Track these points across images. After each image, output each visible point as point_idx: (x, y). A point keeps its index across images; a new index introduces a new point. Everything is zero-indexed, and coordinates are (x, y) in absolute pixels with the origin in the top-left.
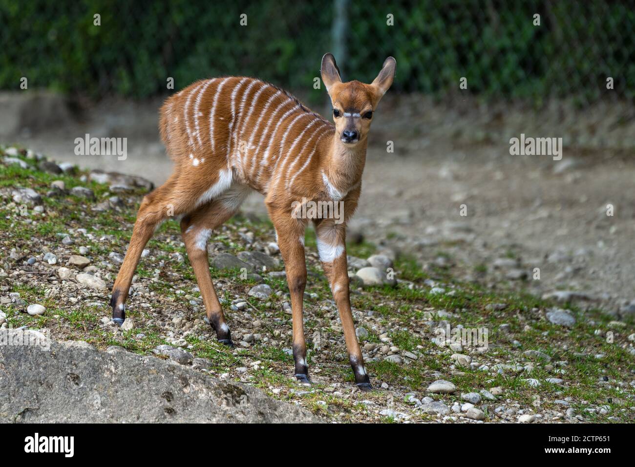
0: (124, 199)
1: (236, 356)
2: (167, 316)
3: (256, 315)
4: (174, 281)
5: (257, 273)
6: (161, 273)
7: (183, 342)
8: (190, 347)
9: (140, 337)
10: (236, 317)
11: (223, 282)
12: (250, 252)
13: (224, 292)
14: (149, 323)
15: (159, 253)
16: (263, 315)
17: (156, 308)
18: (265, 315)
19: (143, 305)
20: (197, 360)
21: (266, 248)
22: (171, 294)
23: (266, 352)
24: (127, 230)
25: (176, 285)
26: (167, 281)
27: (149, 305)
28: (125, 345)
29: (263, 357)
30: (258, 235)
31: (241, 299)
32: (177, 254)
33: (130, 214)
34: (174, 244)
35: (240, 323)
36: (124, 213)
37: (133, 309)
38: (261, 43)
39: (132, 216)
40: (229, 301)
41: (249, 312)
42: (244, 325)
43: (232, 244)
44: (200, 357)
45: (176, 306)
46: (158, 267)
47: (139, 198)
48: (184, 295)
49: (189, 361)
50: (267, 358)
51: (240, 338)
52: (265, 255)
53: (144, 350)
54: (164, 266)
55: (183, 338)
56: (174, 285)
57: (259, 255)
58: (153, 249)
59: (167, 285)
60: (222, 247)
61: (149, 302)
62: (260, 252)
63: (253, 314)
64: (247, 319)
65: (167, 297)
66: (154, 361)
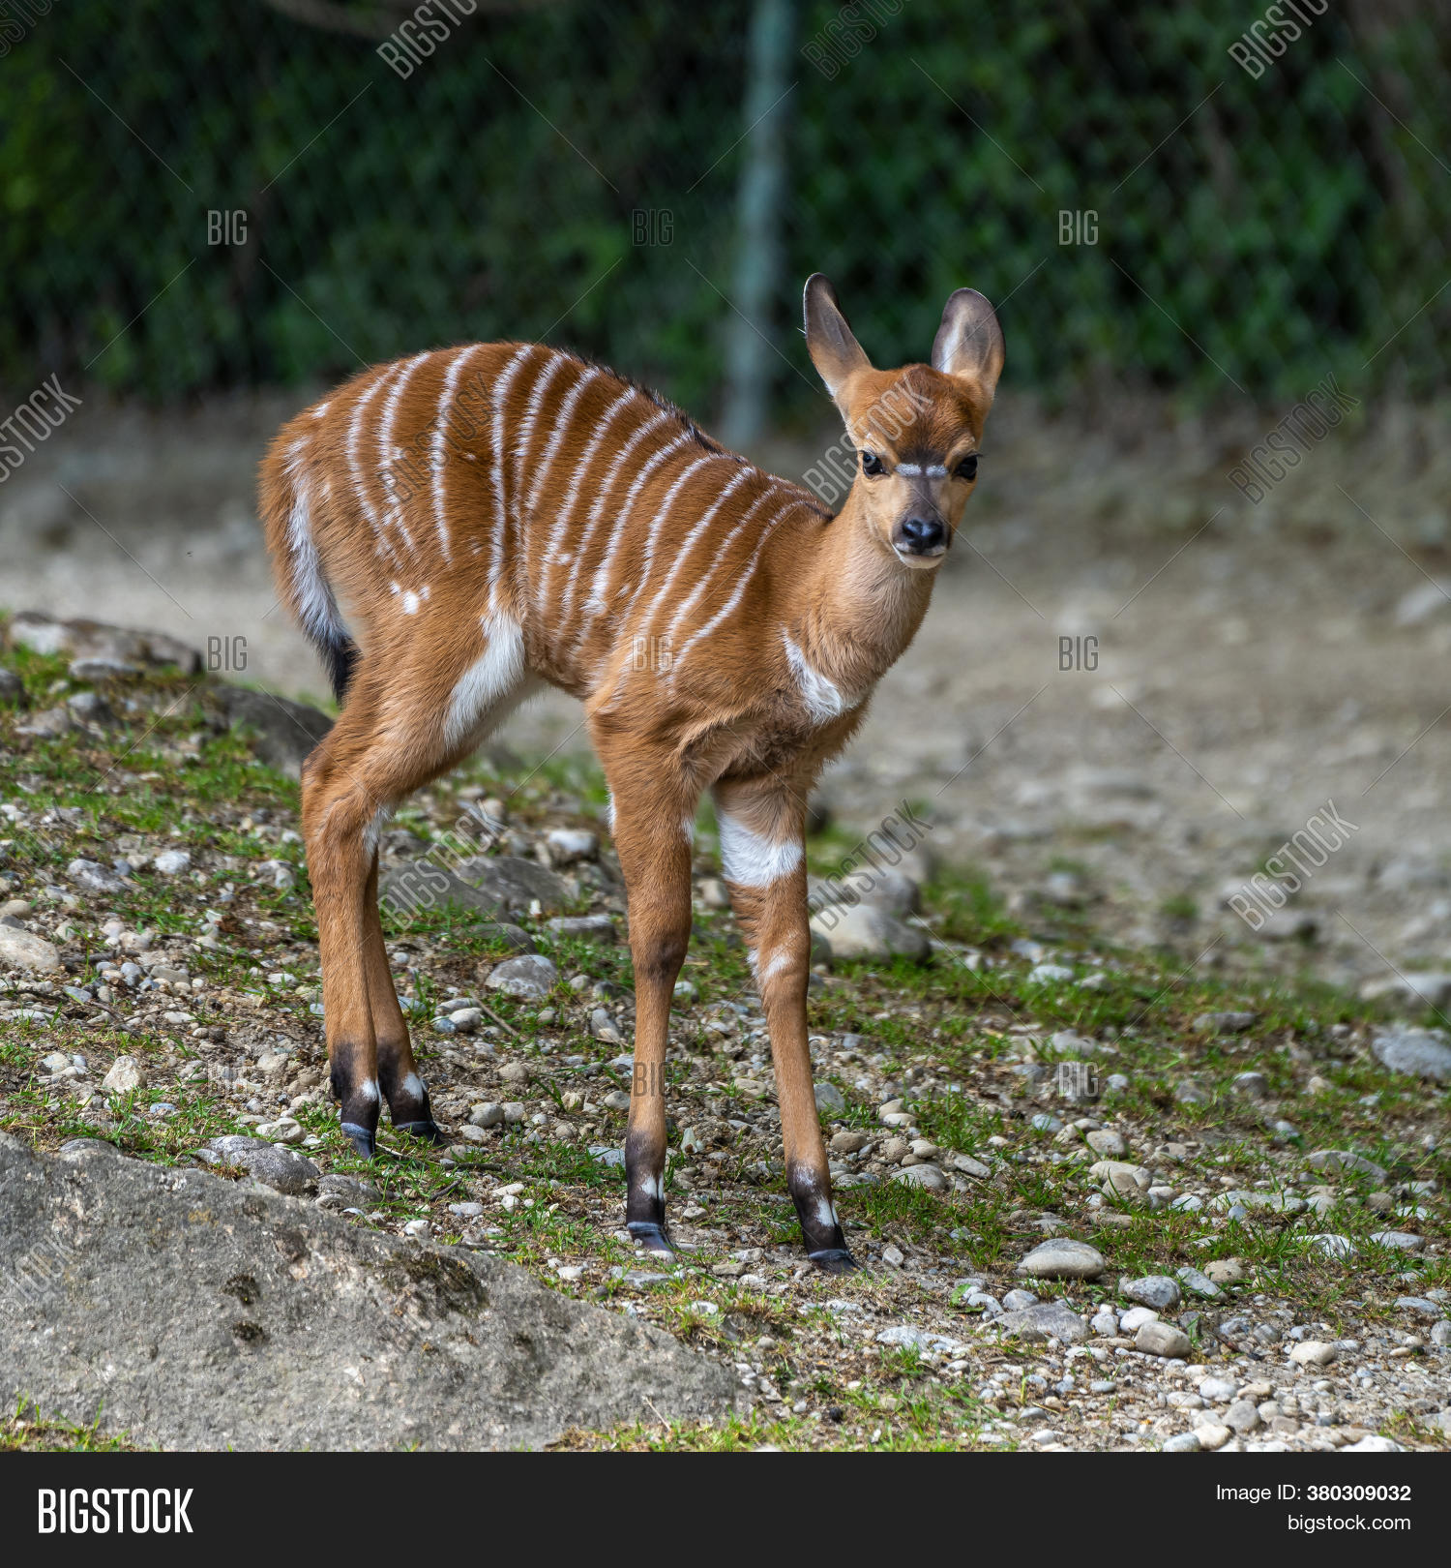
0: (114, 701)
1: (449, 1168)
2: (242, 1050)
3: (509, 1046)
4: (263, 945)
5: (514, 920)
6: (225, 920)
7: (290, 1126)
8: (312, 1141)
9: (161, 1113)
10: (449, 1053)
11: (411, 949)
12: (492, 859)
13: (414, 979)
14: (188, 1070)
15: (218, 860)
16: (530, 1045)
17: (209, 1025)
18: (537, 1047)
19: (169, 1016)
20: (331, 1181)
21: (540, 847)
22: (254, 985)
23: (539, 1156)
24: (120, 794)
25: (270, 957)
26: (243, 944)
27: (186, 1017)
28: (114, 1136)
29: (529, 1173)
30: (517, 808)
31: (466, 1000)
32: (273, 863)
33: (130, 745)
34: (265, 835)
35: (462, 1069)
36: (112, 741)
37: (139, 1028)
38: (525, 234)
39: (138, 750)
40: (429, 1005)
41: (488, 1038)
42: (474, 1077)
43: (438, 835)
44: (341, 1172)
45: (270, 1020)
46: (215, 904)
47: (157, 697)
48: (294, 989)
49: (306, 1186)
50: (541, 1176)
51: (461, 1116)
52: (536, 868)
53: (173, 1152)
54: (233, 900)
55: (289, 1116)
56: (263, 959)
57: (518, 868)
58: (200, 849)
59: (243, 957)
60: (409, 842)
61: (187, 1008)
62: (523, 859)
63: (499, 1043)
64: (482, 1059)
65: (243, 992)
66: (202, 1185)
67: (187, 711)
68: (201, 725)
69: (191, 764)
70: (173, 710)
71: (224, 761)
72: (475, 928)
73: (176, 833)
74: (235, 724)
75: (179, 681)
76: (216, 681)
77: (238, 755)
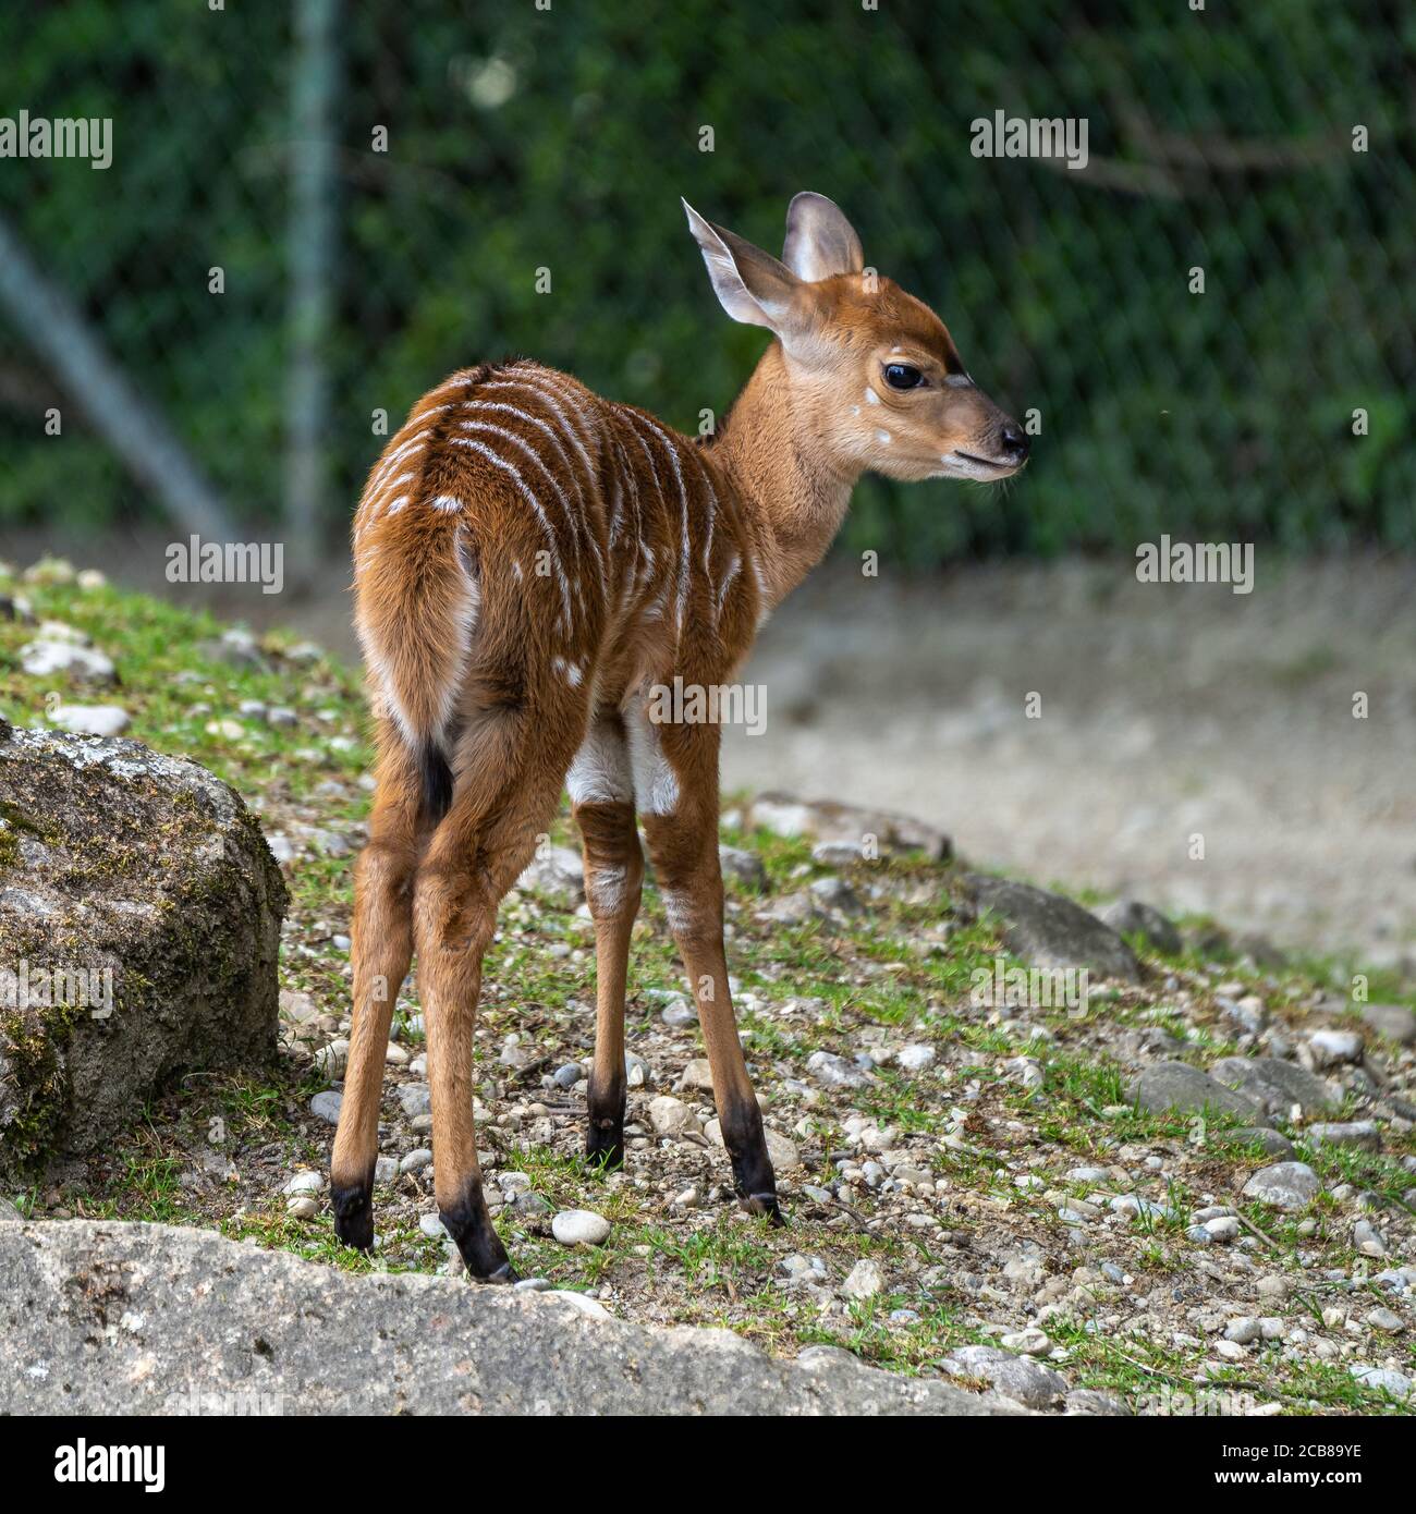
0: (858, 887)
1: (1203, 1386)
2: (987, 1256)
3: (1267, 1257)
4: (1010, 1146)
5: (1273, 1125)
6: (971, 1119)
7: (1037, 1337)
8: (1059, 1353)
9: (903, 1320)
10: (1204, 1264)
11: (1164, 1153)
12: (1251, 1059)
13: (1168, 1185)
14: (931, 1276)
15: (964, 1056)
16: (1290, 1258)
17: (953, 1229)
18: (1297, 1260)
19: (911, 1218)
20: (1080, 1396)
21: (1301, 1049)
22: (1001, 1187)
23: (1298, 1375)
24: (863, 985)
25: (1017, 1159)
26: (989, 1145)
27: (930, 1220)
28: (854, 1344)
29: (1288, 1393)
30: (1278, 1006)
31: (1223, 1209)
32: (1021, 1060)
33: (874, 934)
34: (1012, 1030)
35: (1218, 1281)
36: (855, 929)
37: (881, 1231)
38: (1296, 401)
39: (883, 939)
40: (1183, 1213)
41: (1245, 1250)
42: (1230, 1289)
43: (1194, 1033)
44: (1090, 1387)
45: (1016, 1226)
46: (960, 1102)
47: (903, 882)
48: (1043, 1192)
49: (1054, 1400)
50: (1300, 1396)
51: (1216, 1331)
52: (1297, 1070)
53: (915, 1362)
54: (978, 1098)
55: (1037, 1327)
56: (1010, 1160)
57: (1280, 1070)
58: (945, 1044)
59: (989, 1158)
60: (1164, 1041)
61: (931, 1210)
62: (1284, 1061)
63: (1257, 1255)
64: (1238, 1272)
65: (989, 1195)
66: (945, 1398)
67: (934, 898)
68: (948, 913)
69: (937, 954)
70: (919, 897)
71: (971, 952)
72: (1233, 1133)
73: (920, 1026)
74: (983, 913)
75: (925, 867)
76: (964, 867)
77: (986, 945)
